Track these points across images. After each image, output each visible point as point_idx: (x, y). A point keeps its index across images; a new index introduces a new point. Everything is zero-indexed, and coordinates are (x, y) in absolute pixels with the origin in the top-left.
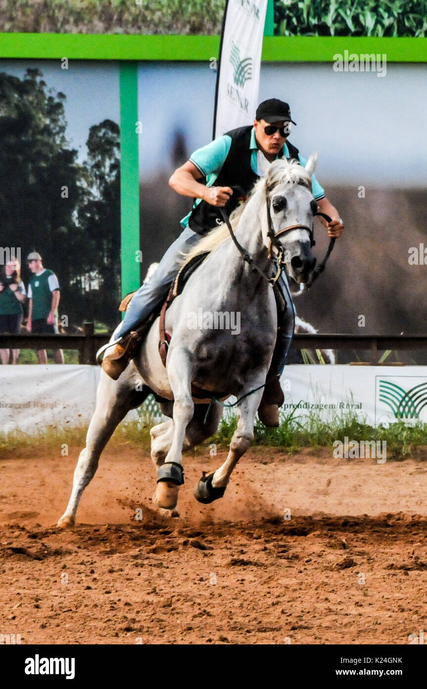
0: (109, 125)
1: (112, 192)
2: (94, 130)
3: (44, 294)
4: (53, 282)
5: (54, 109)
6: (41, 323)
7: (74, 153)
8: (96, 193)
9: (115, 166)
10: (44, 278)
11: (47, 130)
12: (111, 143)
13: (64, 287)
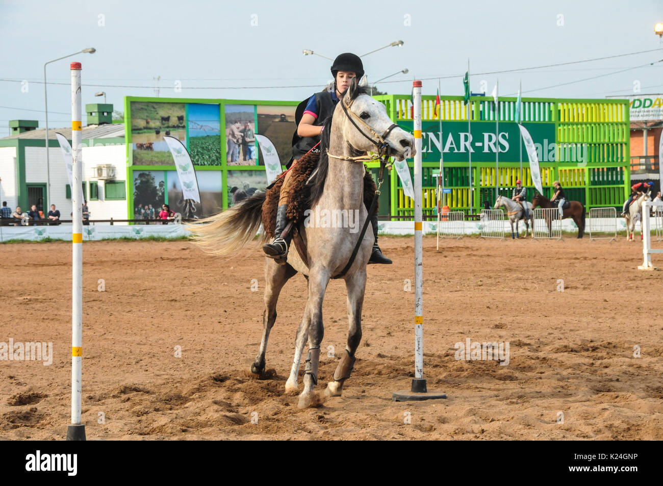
0: (162, 182)
1: (163, 194)
2: (160, 182)
3: (152, 212)
4: (153, 210)
5: (153, 179)
6: (151, 217)
7: (156, 187)
8: (160, 194)
9: (164, 189)
10: (152, 209)
11: (152, 183)
12: (163, 185)
13: (155, 211)
